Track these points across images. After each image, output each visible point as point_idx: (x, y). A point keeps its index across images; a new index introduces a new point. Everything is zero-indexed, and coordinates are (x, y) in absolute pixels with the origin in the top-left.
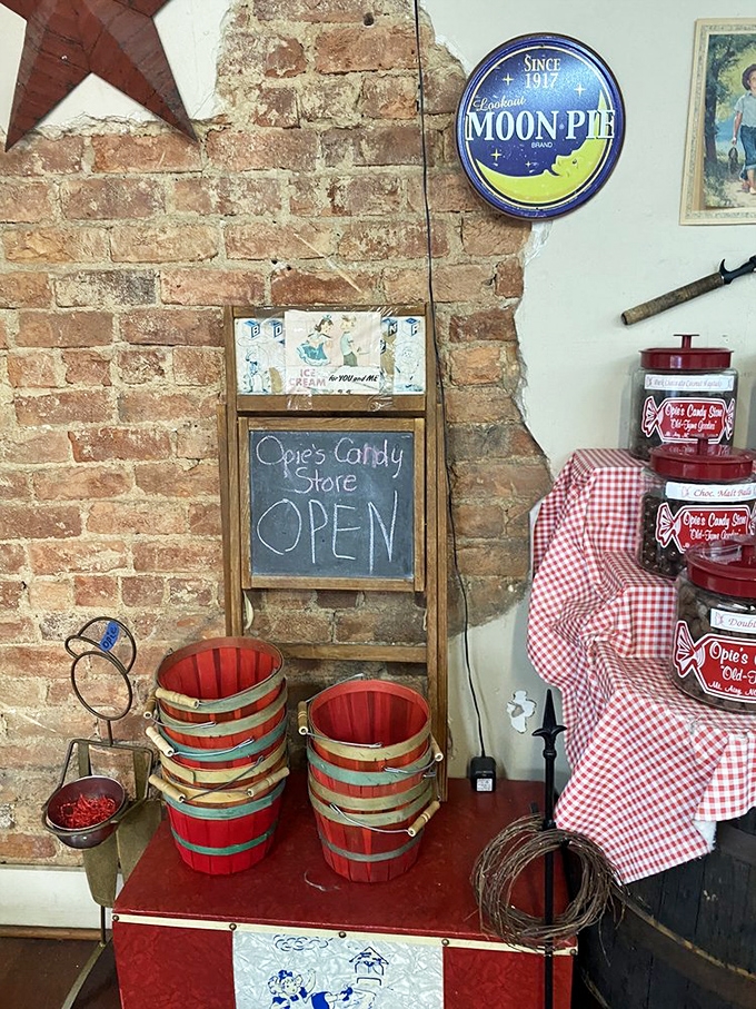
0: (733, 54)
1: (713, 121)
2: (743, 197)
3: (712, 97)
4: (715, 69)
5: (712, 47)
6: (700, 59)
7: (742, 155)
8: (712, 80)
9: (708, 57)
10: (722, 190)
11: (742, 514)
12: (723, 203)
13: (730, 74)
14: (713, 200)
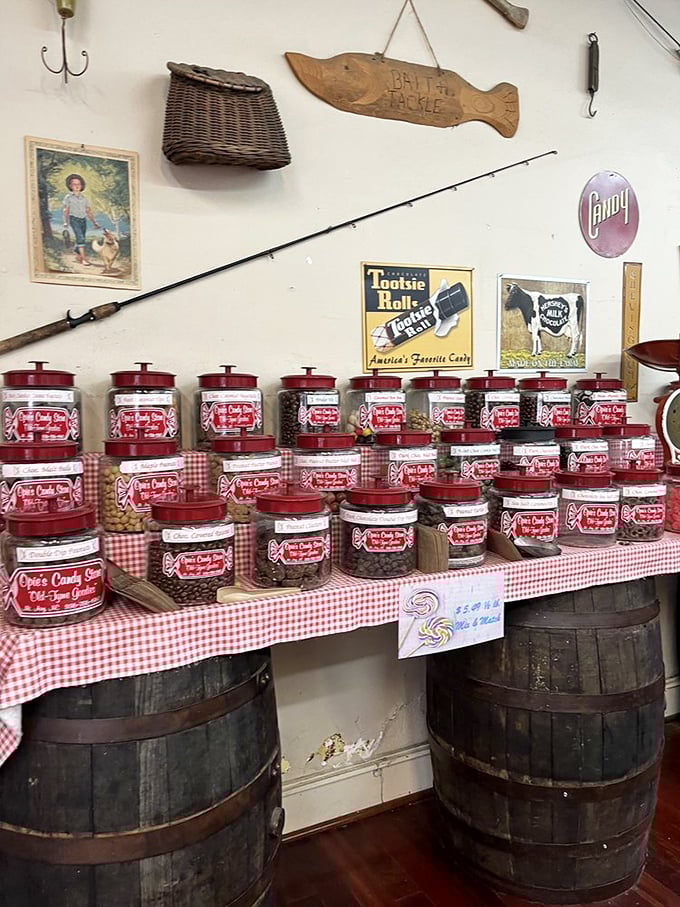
0: (56, 164)
1: (47, 209)
2: (77, 266)
3: (44, 192)
4: (43, 173)
5: (39, 157)
6: (31, 163)
7: (73, 236)
8: (42, 179)
9: (38, 165)
10: (60, 260)
11: (66, 485)
12: (62, 269)
13: (57, 178)
14: (54, 266)
